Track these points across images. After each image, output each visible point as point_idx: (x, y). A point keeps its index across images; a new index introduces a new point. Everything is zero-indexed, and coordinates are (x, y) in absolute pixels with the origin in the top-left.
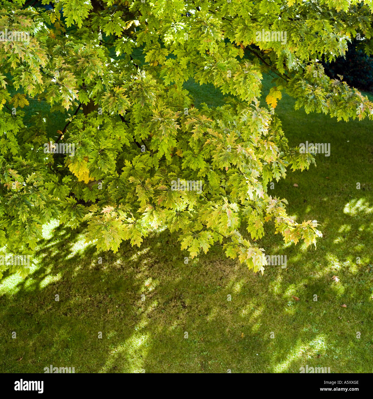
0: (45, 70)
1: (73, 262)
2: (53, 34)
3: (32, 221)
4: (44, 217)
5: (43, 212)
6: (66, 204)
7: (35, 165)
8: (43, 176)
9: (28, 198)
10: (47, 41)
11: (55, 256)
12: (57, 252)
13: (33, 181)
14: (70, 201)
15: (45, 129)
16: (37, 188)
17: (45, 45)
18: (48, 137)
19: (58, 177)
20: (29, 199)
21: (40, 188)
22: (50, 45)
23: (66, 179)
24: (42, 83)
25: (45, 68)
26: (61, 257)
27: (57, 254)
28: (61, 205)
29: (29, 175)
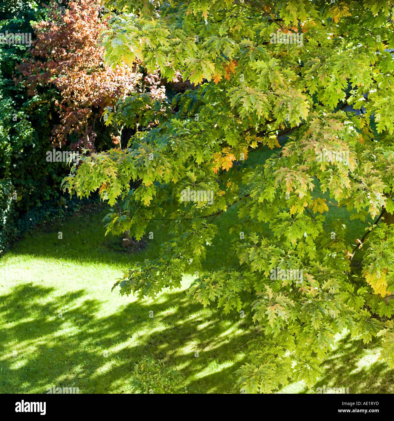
0: (353, 175)
1: (358, 379)
2: (362, 139)
3: (325, 329)
4: (337, 327)
5: (336, 321)
6: (360, 316)
7: (332, 272)
8: (340, 284)
9: (322, 305)
10: (356, 146)
11: (339, 370)
12: (341, 366)
13: (329, 287)
14: (364, 313)
15: (344, 236)
16: (333, 296)
17: (354, 149)
18: (346, 244)
19: (354, 287)
20: (324, 306)
21: (336, 296)
22: (359, 150)
23: (362, 290)
24: (350, 188)
25: (353, 172)
26: (345, 372)
27: (341, 368)
28: (355, 316)
29: (325, 282)
